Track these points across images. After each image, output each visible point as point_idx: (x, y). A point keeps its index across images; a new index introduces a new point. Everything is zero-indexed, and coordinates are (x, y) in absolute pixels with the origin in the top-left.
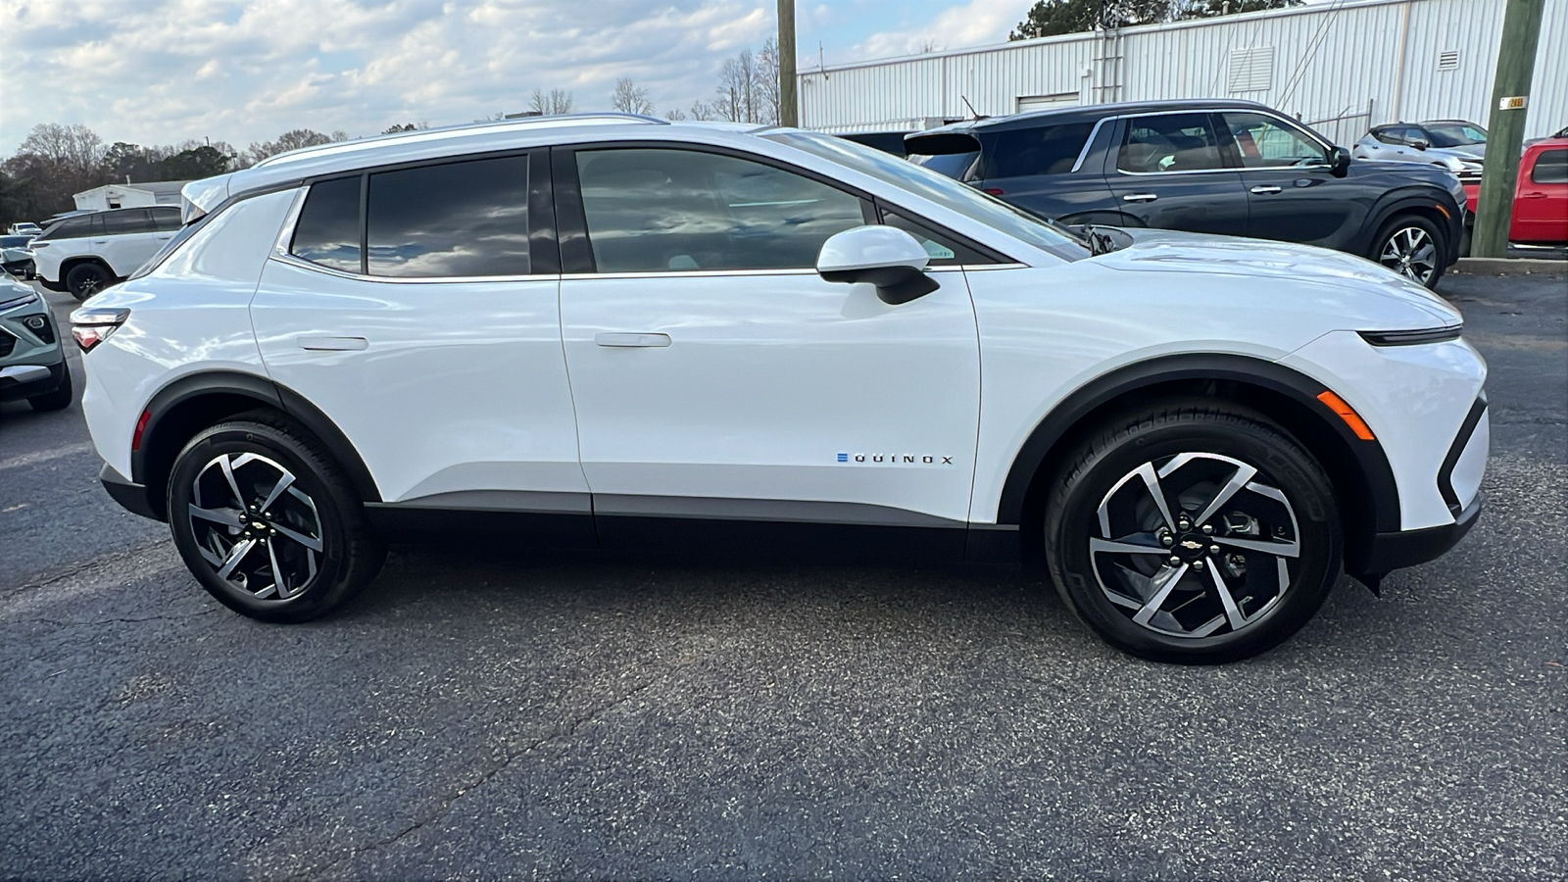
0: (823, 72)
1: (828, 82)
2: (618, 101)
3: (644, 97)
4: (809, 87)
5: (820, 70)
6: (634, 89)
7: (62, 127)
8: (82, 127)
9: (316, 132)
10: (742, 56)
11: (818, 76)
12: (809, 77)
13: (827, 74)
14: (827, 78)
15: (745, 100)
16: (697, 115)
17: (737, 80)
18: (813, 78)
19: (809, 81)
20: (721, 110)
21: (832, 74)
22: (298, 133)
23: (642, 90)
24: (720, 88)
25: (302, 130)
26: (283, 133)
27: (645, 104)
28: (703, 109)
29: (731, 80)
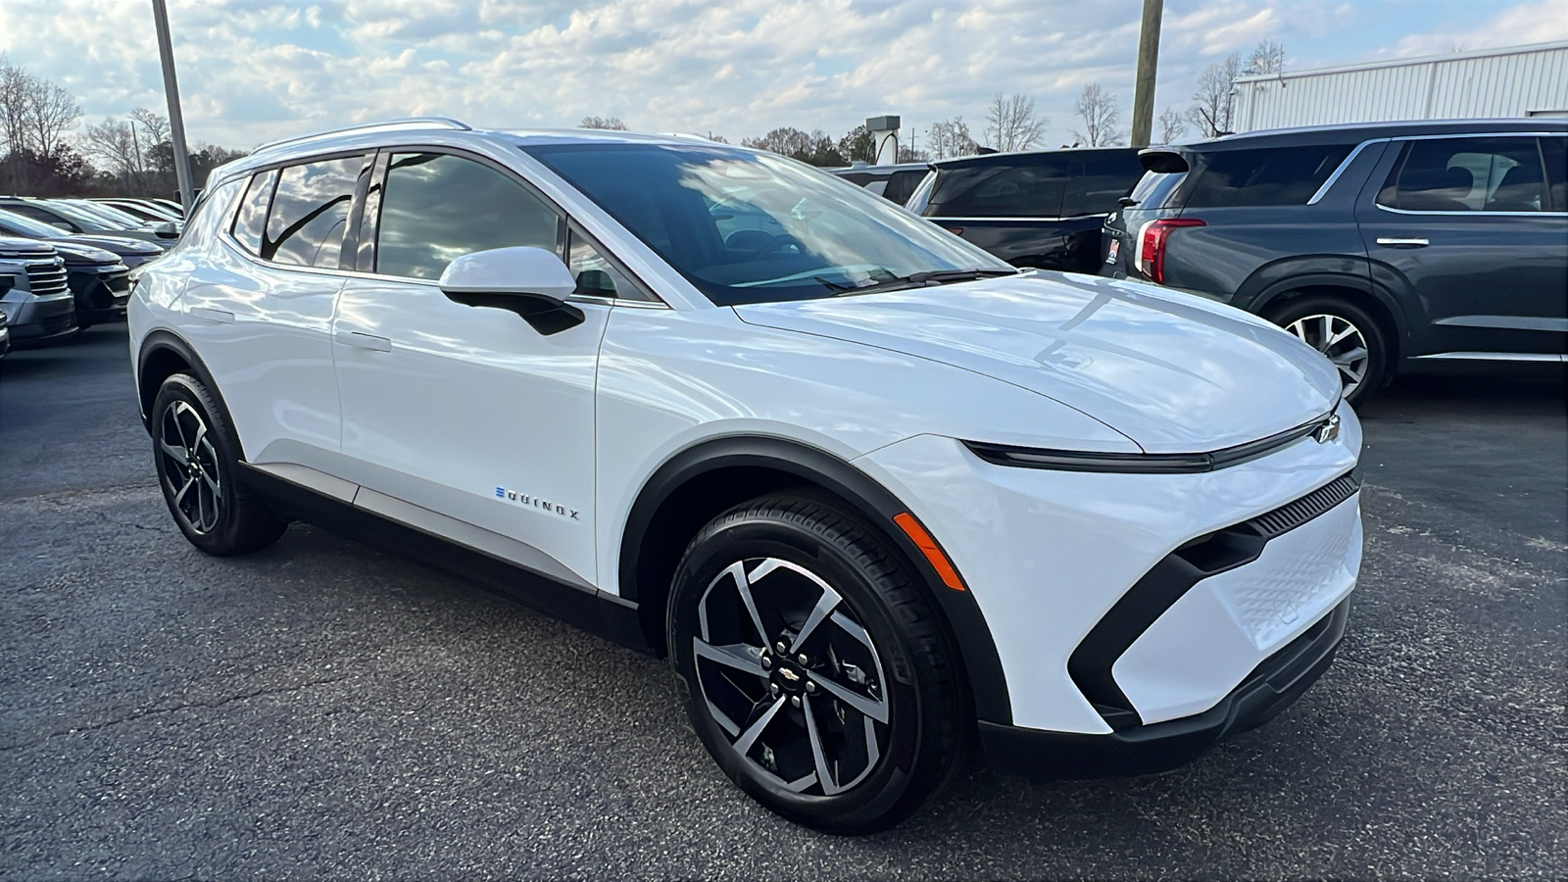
0: (1280, 78)
1: (1285, 89)
2: (1082, 107)
3: (1110, 104)
4: (1262, 96)
5: (1277, 76)
6: (1102, 94)
7: (603, 120)
8: (617, 121)
9: (798, 130)
10: (1228, 61)
11: (1274, 83)
12: (1263, 84)
13: (1285, 82)
14: (1284, 85)
15: (1224, 108)
16: (1166, 124)
17: (1218, 86)
18: (1269, 84)
19: (1263, 89)
20: (1195, 119)
21: (1292, 81)
22: (783, 131)
23: (1110, 96)
24: (1197, 94)
25: (787, 128)
26: (770, 130)
27: (1111, 110)
28: (1174, 117)
29: (1211, 86)
